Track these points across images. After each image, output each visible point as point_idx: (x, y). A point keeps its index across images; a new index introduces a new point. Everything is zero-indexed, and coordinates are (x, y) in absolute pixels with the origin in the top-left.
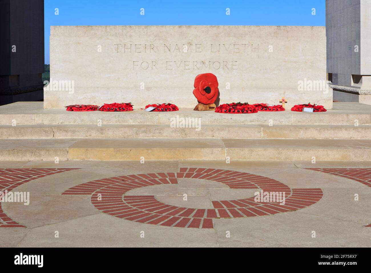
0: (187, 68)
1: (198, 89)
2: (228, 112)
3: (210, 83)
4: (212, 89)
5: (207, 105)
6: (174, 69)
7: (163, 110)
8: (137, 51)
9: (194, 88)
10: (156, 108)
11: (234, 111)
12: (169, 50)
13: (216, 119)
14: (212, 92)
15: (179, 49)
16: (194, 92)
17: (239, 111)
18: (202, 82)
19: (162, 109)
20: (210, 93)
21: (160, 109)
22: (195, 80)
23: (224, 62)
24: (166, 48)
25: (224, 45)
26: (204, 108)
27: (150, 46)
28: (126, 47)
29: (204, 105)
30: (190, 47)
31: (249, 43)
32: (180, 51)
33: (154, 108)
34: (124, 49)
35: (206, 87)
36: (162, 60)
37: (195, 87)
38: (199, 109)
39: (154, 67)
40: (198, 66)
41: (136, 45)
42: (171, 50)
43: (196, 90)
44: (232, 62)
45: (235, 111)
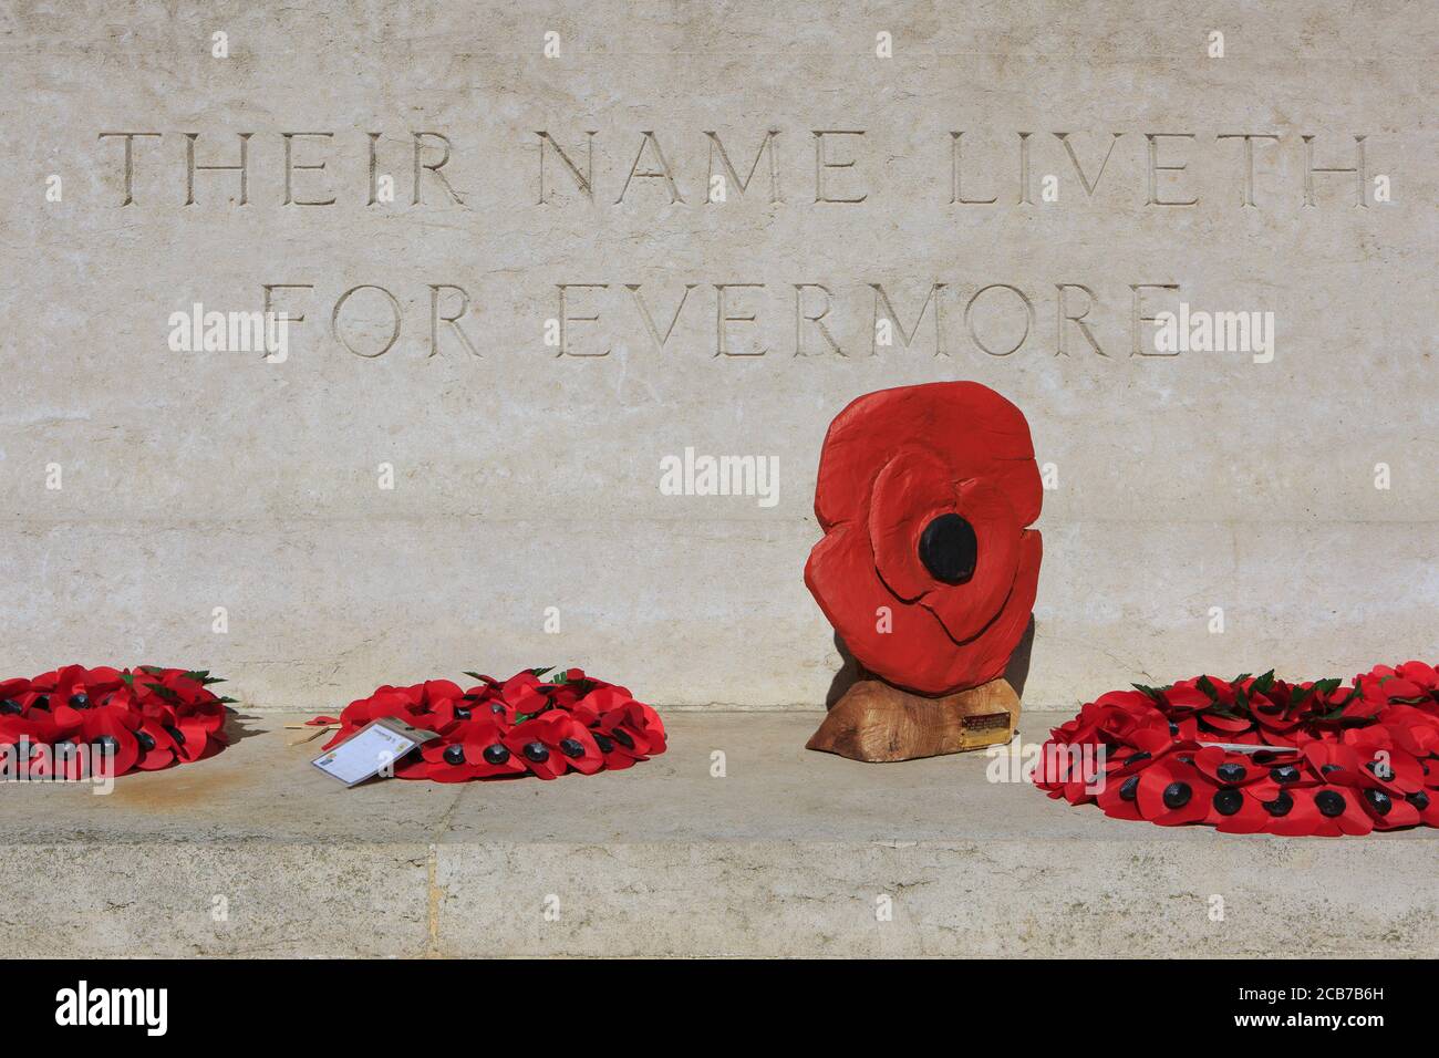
0: (739, 339)
1: (861, 544)
2: (1214, 815)
3: (973, 482)
4: (984, 533)
5: (945, 704)
6: (621, 351)
7: (503, 758)
8: (295, 192)
9: (819, 534)
10: (431, 744)
11: (1274, 796)
12: (585, 185)
13: (1090, 899)
14: (989, 563)
15: (667, 174)
16: (815, 573)
17: (1340, 805)
18: (897, 474)
19: (488, 754)
20: (969, 578)
21: (474, 755)
22: (829, 445)
23: (1060, 287)
24: (554, 163)
25: (1062, 135)
26: (909, 731)
27: (417, 148)
28: (200, 157)
29: (914, 701)
30: (765, 155)
31: (1283, 120)
32: (677, 196)
33: (410, 744)
34: (182, 170)
35: (932, 515)
36: (521, 271)
37: (826, 525)
38: (868, 744)
39: (444, 334)
40: (833, 329)
41: (291, 140)
42: (598, 183)
43: (836, 549)
44: (1134, 287)
45: (1285, 804)
